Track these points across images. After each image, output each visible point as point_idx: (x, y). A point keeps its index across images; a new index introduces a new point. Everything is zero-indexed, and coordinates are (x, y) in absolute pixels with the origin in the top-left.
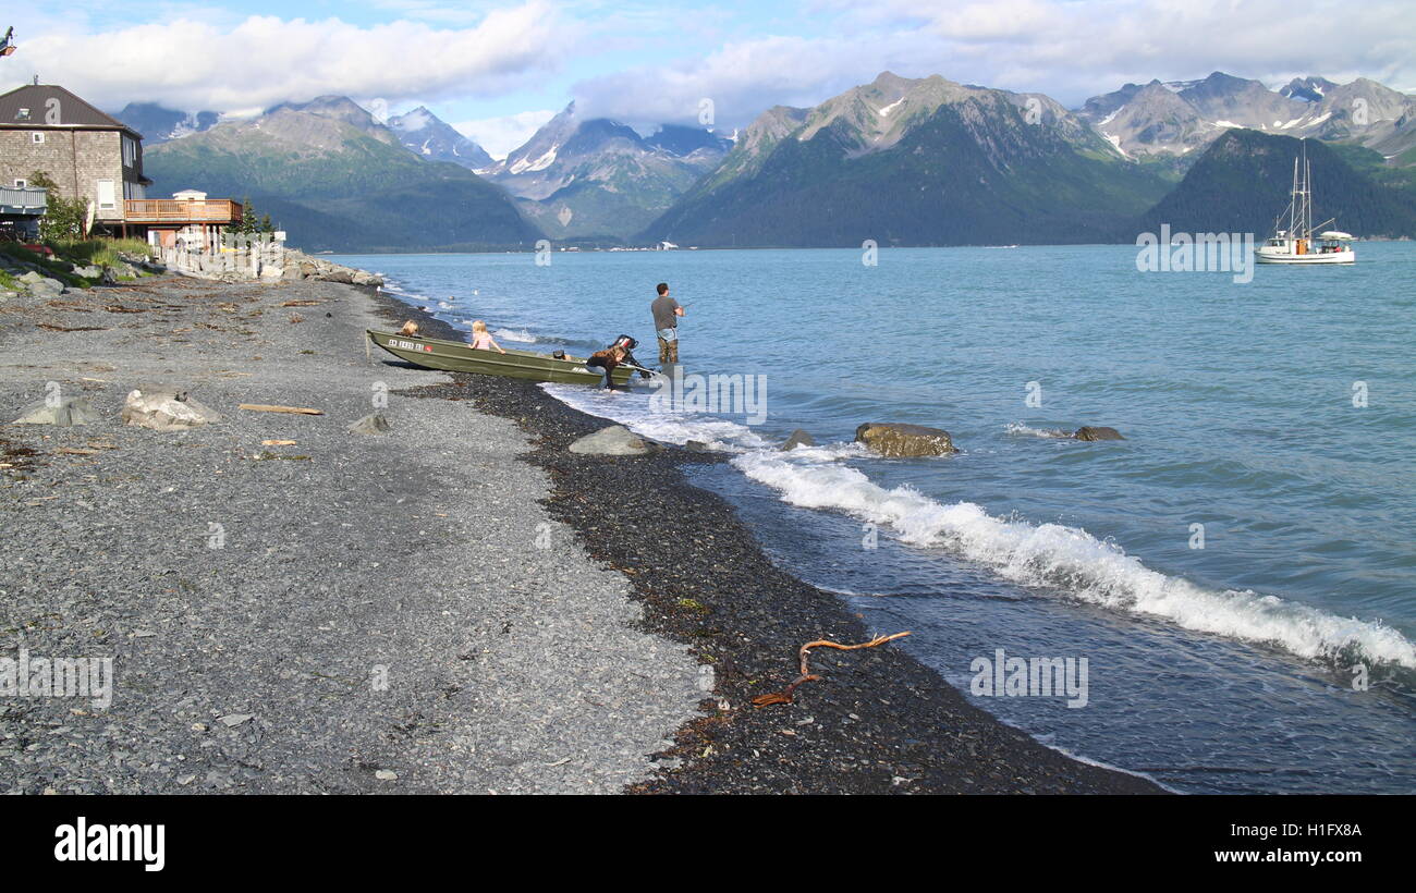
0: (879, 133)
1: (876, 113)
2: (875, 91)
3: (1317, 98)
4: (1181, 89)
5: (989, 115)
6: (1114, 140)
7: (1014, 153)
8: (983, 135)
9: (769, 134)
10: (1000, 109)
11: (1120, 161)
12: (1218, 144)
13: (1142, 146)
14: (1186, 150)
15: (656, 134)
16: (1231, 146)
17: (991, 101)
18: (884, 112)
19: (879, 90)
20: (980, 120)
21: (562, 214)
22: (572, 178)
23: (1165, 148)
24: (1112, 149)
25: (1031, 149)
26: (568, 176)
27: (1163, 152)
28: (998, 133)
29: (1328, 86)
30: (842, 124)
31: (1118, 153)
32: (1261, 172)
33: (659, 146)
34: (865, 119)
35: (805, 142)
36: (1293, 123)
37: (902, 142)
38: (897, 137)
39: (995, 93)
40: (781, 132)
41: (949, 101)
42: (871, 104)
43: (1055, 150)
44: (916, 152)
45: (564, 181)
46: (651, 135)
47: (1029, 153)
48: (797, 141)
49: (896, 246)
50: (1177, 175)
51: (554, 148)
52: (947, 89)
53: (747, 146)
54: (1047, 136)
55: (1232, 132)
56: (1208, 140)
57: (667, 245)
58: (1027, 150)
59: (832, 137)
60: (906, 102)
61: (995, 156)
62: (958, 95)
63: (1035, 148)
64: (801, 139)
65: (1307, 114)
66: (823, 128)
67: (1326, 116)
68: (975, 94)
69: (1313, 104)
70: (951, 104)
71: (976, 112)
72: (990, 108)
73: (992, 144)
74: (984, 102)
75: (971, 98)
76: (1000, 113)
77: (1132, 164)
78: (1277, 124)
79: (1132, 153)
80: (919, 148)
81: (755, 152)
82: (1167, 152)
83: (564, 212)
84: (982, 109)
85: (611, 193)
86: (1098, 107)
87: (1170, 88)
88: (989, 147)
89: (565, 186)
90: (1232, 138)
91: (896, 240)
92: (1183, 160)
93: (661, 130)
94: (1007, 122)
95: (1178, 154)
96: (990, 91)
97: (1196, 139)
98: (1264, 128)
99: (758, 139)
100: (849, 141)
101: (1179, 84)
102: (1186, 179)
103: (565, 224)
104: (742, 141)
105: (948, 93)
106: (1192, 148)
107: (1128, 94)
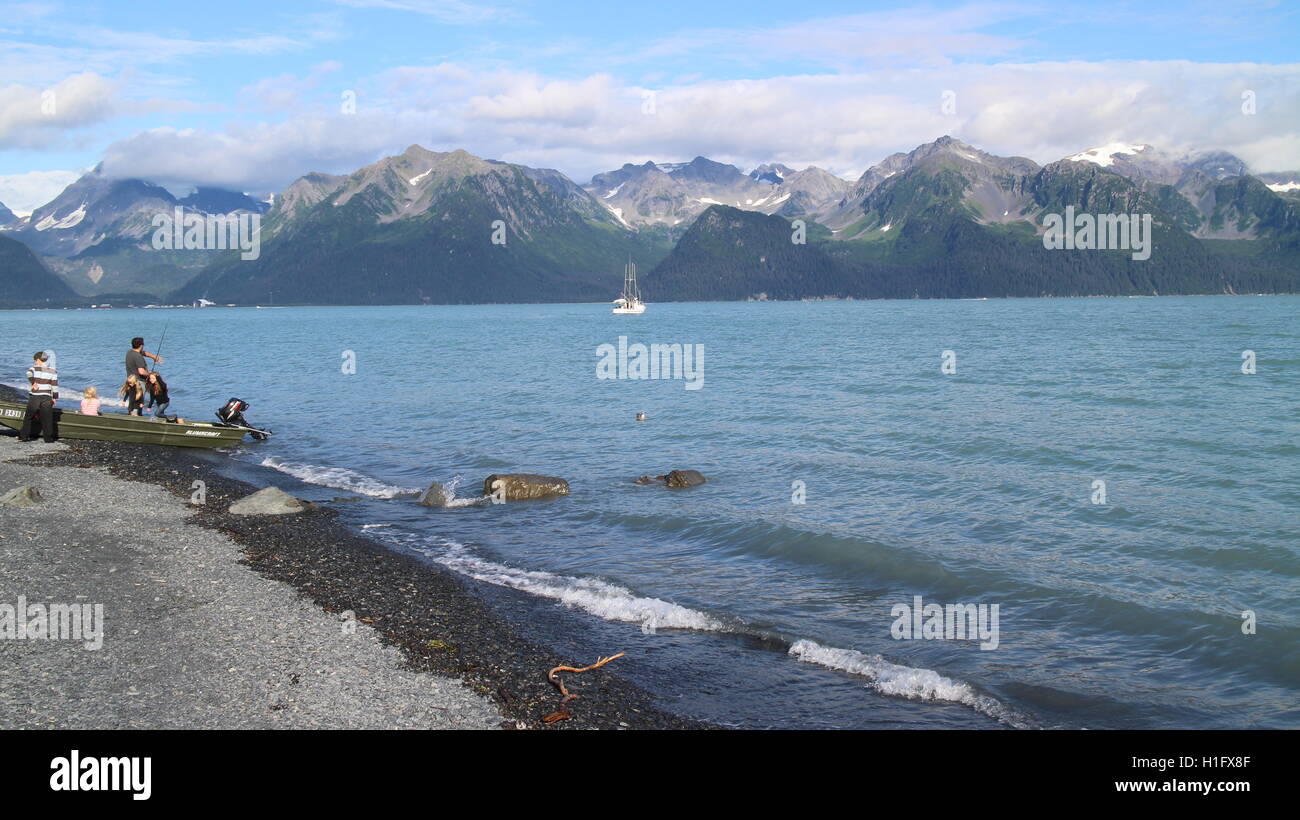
0: (409, 200)
1: (407, 182)
2: (405, 162)
3: (779, 181)
4: (671, 170)
5: (509, 187)
6: (617, 212)
7: (531, 221)
8: (504, 205)
9: (305, 198)
10: (518, 182)
11: (622, 230)
12: (703, 217)
13: (641, 218)
14: (677, 222)
15: (192, 195)
16: (713, 219)
17: (511, 174)
18: (413, 181)
19: (409, 160)
20: (501, 191)
21: (92, 271)
22: (103, 236)
23: (659, 220)
24: (615, 219)
25: (548, 219)
26: (98, 234)
27: (658, 223)
28: (517, 204)
29: (788, 172)
30: (376, 191)
31: (621, 224)
32: (738, 242)
33: (194, 206)
34: (396, 188)
35: (339, 207)
36: (761, 201)
37: (431, 209)
38: (427, 204)
39: (513, 167)
40: (315, 195)
41: (473, 173)
42: (401, 173)
43: (568, 220)
44: (444, 219)
45: (95, 239)
46: (186, 196)
47: (545, 222)
48: (332, 206)
49: (428, 303)
50: (671, 244)
51: (83, 206)
52: (471, 162)
53: (283, 209)
54: (560, 207)
55: (714, 207)
56: (694, 213)
57: (204, 302)
58: (543, 218)
59: (365, 202)
60: (434, 173)
61: (515, 223)
62: (481, 168)
63: (550, 218)
64: (336, 204)
65: (771, 194)
66: (356, 195)
67: (786, 197)
68: (496, 168)
69: (777, 186)
70: (476, 176)
71: (498, 184)
72: (509, 180)
73: (512, 213)
74: (504, 175)
75: (493, 171)
76: (519, 186)
77: (633, 233)
78: (749, 202)
79: (632, 223)
80: (447, 215)
81: (291, 215)
82: (662, 224)
83: (95, 269)
84: (503, 182)
85: (144, 251)
86: (601, 182)
87: (661, 168)
88: (509, 215)
89: (96, 243)
90: (713, 213)
91: (428, 298)
92: (676, 230)
93: (196, 192)
94: (525, 194)
95: (670, 226)
96: (510, 166)
97: (684, 213)
98: (739, 205)
99: (294, 202)
100: (381, 207)
101: (669, 166)
102: (677, 248)
103: (96, 282)
104: (278, 205)
105: (471, 166)
106: (682, 220)
107: (628, 173)
